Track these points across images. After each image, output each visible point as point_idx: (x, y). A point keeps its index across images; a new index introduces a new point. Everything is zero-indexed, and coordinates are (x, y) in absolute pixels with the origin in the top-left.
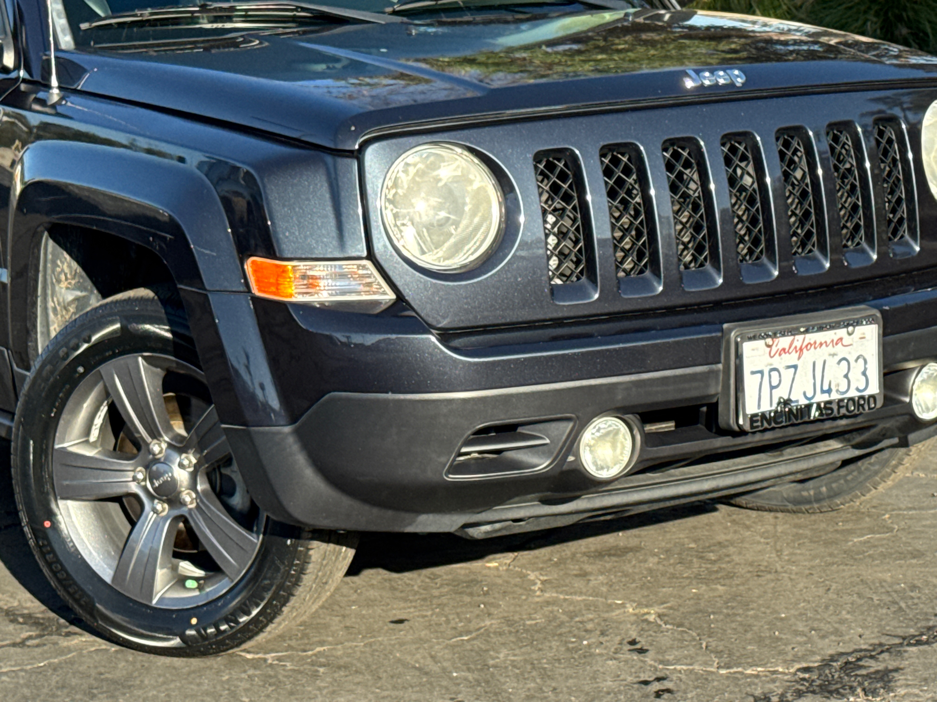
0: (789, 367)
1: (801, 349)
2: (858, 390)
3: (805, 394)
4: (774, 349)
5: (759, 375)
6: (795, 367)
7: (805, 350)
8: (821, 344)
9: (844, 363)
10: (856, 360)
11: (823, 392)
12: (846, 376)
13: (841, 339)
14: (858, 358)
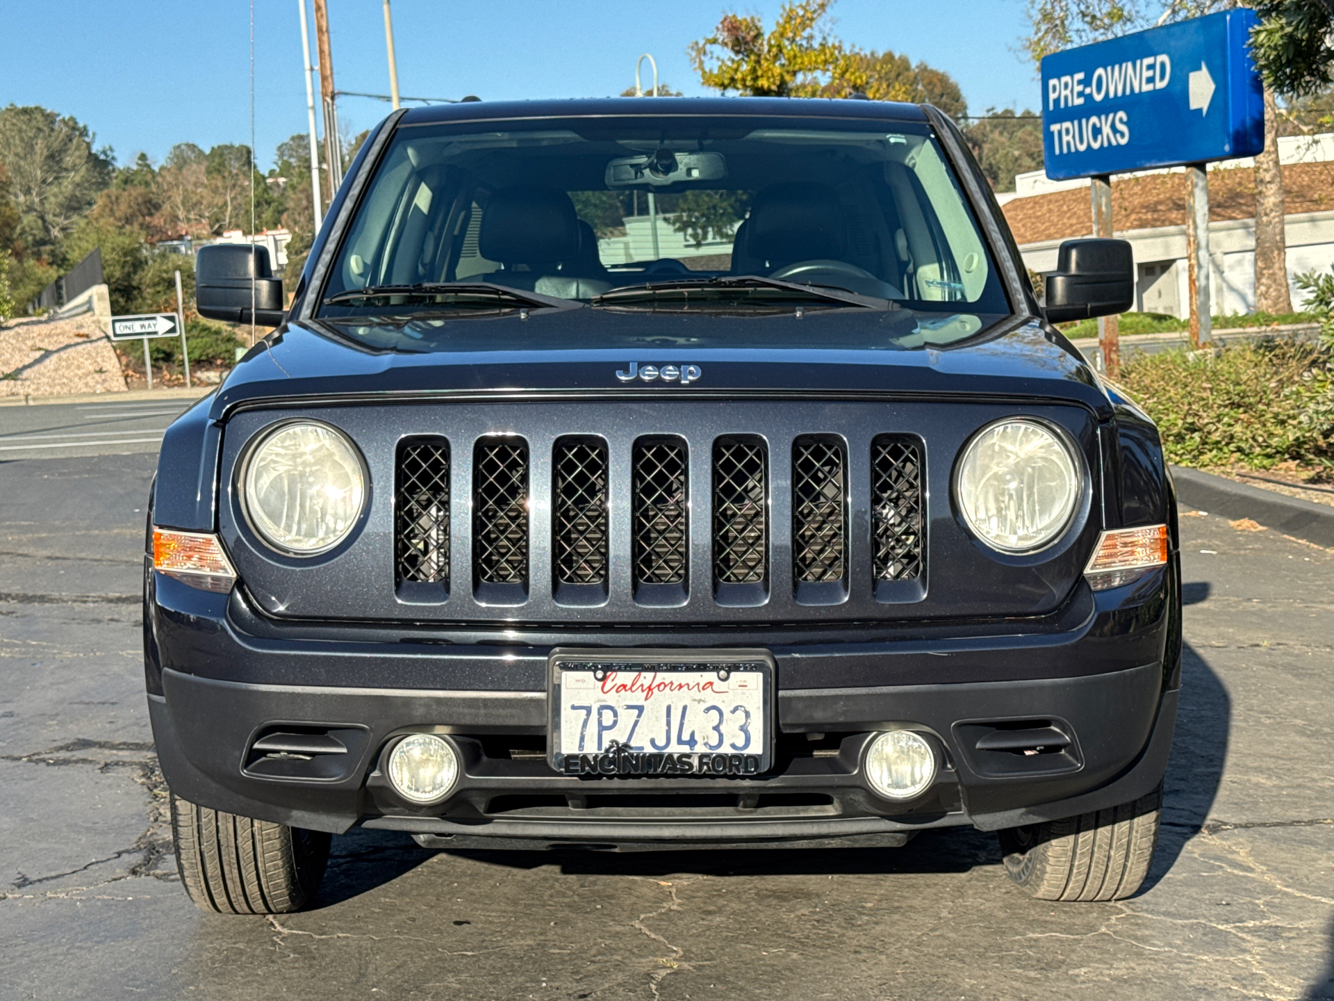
0: (629, 707)
1: (650, 688)
2: (733, 746)
3: (653, 742)
4: (609, 684)
5: (584, 712)
6: (641, 709)
7: (655, 691)
8: (681, 686)
9: (714, 713)
10: (733, 712)
11: (680, 742)
12: (716, 728)
13: (711, 684)
14: (736, 709)
